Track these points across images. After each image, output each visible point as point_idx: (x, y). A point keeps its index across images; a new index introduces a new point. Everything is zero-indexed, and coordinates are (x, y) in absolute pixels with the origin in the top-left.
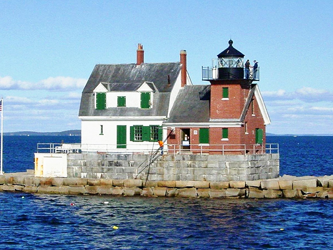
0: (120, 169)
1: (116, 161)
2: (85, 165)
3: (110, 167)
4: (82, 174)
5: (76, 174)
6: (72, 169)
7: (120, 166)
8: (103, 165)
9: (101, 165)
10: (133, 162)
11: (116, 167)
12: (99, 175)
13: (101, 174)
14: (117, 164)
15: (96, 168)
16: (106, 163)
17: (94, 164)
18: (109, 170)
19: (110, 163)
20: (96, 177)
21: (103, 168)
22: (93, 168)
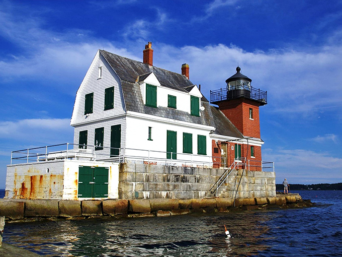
0: (187, 186)
1: (182, 175)
2: (148, 180)
3: (176, 183)
4: (144, 192)
5: (136, 193)
6: (130, 187)
7: (186, 182)
8: (168, 181)
9: (166, 181)
10: (199, 176)
11: (182, 183)
12: (164, 194)
13: (166, 192)
14: (184, 180)
15: (161, 184)
16: (172, 177)
17: (159, 179)
18: (175, 187)
19: (177, 178)
20: (160, 197)
21: (168, 185)
22: (157, 184)
